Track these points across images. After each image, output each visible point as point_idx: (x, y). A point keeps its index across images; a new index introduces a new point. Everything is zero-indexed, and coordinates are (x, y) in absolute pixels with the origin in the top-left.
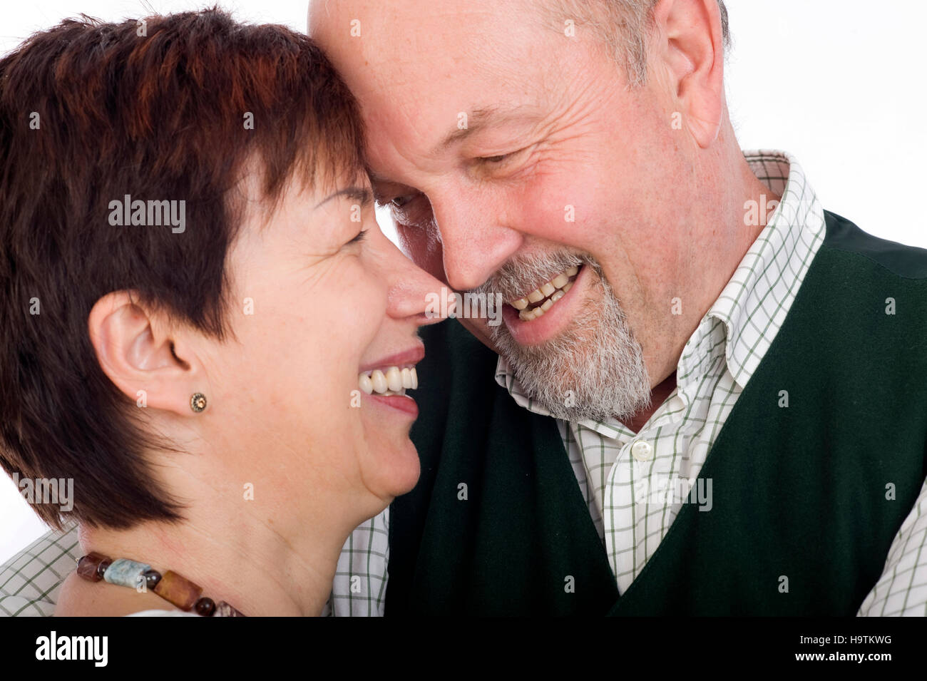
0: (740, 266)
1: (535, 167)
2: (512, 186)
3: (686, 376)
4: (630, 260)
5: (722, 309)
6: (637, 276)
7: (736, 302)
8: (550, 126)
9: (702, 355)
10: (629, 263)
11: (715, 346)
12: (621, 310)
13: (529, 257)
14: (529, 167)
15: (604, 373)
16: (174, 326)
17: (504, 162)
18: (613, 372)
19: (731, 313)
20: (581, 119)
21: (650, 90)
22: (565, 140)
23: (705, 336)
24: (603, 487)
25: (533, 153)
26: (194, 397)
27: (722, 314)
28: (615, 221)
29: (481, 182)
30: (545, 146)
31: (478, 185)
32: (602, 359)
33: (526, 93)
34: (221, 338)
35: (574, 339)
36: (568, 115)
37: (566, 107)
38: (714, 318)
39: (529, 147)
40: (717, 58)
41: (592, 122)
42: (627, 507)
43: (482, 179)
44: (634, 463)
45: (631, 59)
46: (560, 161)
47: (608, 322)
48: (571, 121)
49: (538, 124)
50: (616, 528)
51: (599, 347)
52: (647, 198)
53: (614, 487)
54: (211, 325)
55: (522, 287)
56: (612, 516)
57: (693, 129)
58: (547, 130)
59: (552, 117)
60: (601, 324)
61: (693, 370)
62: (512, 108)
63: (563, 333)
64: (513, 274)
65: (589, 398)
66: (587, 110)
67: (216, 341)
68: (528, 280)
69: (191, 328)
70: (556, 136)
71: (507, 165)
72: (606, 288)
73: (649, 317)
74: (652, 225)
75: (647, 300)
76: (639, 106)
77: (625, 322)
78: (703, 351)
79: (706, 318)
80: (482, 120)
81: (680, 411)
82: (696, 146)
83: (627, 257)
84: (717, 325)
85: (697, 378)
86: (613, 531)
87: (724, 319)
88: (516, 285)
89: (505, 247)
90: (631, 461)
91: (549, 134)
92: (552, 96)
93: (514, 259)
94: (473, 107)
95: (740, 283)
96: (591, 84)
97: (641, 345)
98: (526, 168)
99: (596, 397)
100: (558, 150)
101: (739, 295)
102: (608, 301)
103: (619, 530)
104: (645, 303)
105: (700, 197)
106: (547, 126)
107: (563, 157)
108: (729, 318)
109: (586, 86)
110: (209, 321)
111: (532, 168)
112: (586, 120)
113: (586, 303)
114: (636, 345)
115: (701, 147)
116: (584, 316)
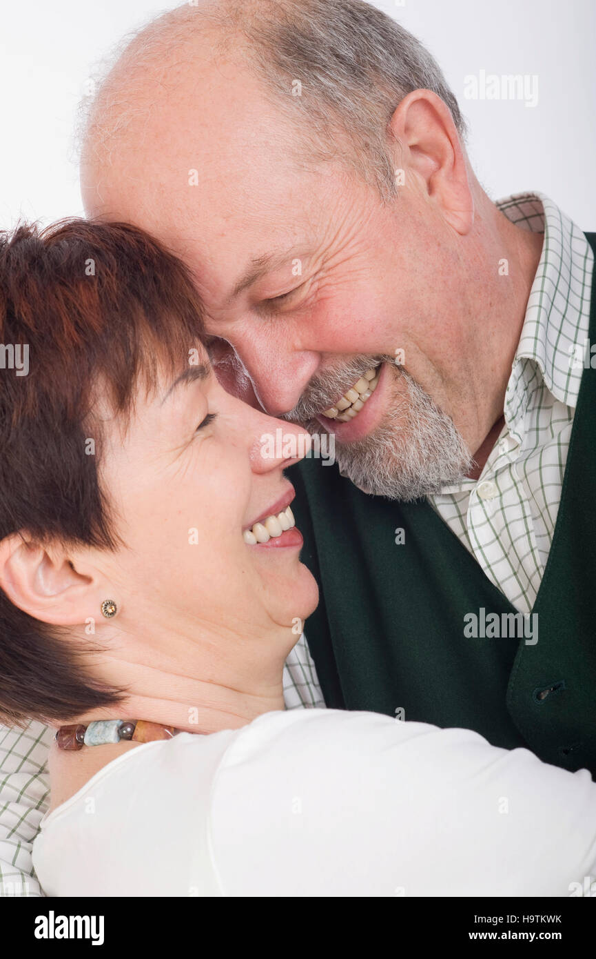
0: (528, 307)
1: (316, 295)
2: (299, 315)
3: (513, 418)
4: (421, 350)
5: (526, 349)
6: (430, 360)
7: (536, 338)
8: (323, 257)
9: (521, 395)
10: (420, 352)
11: (529, 382)
12: (425, 393)
13: (330, 369)
14: (311, 297)
15: (425, 452)
16: (68, 550)
17: (288, 298)
18: (433, 448)
19: (535, 350)
20: (348, 243)
21: (403, 198)
22: (337, 265)
23: (519, 378)
24: (466, 532)
25: (312, 284)
26: (104, 605)
27: (526, 353)
28: (399, 322)
29: (272, 316)
30: (321, 274)
31: (270, 321)
32: (420, 440)
33: (295, 234)
34: (113, 548)
35: (391, 430)
36: (336, 243)
37: (332, 237)
38: (522, 359)
39: (308, 280)
40: (456, 152)
41: (358, 243)
42: (493, 542)
43: (272, 314)
44: (484, 503)
45: (381, 177)
46: (337, 284)
47: (416, 407)
48: (340, 247)
49: (311, 258)
50: (490, 563)
51: (415, 430)
52: (422, 294)
53: (476, 530)
54: (101, 539)
55: (330, 398)
56: (483, 554)
57: (451, 221)
58: (321, 259)
59: (322, 249)
60: (411, 411)
61: (517, 411)
62: (286, 250)
63: (380, 427)
64: (320, 388)
65: (417, 477)
66: (351, 234)
67: (109, 551)
68: (335, 390)
69: (84, 548)
70: (330, 264)
71: (291, 299)
72: (407, 378)
73: (450, 390)
74: (433, 316)
75: (444, 377)
76: (396, 217)
77: (432, 403)
78: (521, 391)
79: (515, 362)
80: (261, 267)
81: (515, 449)
82: (457, 235)
83: (418, 348)
84: (526, 364)
85: (522, 417)
86: (489, 566)
87: (531, 356)
88: (325, 397)
89: (307, 368)
90: (481, 502)
91: (324, 263)
92: (318, 230)
93: (318, 375)
94: (251, 258)
95: (533, 321)
96: (350, 210)
97: (450, 416)
98: (309, 298)
99: (422, 474)
100: (332, 275)
101: (537, 332)
102: (412, 390)
103: (494, 563)
104: (443, 380)
105: (471, 280)
106: (318, 258)
107: (339, 280)
108: (535, 354)
109: (346, 212)
110: (98, 537)
111: (314, 297)
112: (353, 243)
113: (394, 396)
114: (446, 418)
115: (461, 234)
116: (395, 407)
